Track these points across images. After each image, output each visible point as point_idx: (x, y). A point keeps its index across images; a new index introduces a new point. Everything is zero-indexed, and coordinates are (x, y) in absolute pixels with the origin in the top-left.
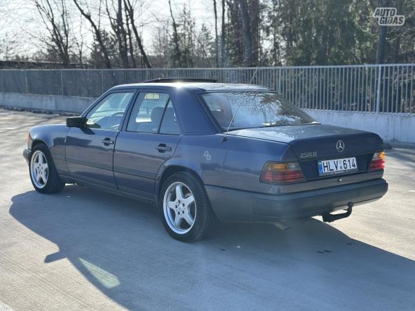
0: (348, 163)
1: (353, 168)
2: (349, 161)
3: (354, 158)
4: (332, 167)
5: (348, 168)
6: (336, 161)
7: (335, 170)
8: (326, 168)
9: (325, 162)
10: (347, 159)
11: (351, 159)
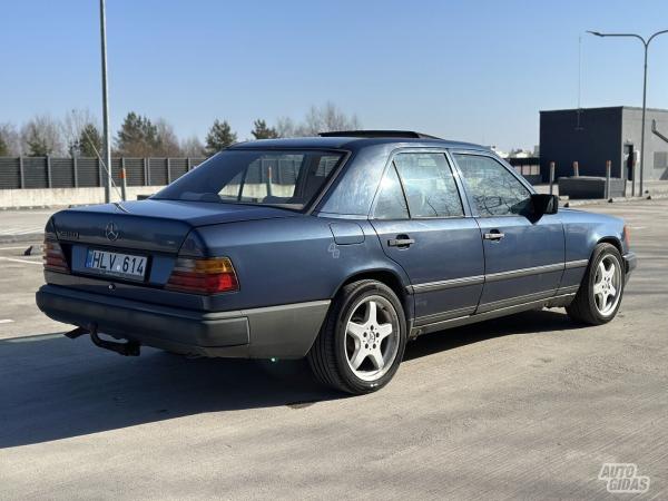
0: (130, 263)
1: (138, 273)
2: (134, 260)
3: (145, 259)
4: (106, 262)
5: (129, 272)
6: (113, 254)
7: (108, 268)
8: (96, 263)
9: (98, 252)
10: (131, 257)
11: (138, 259)
